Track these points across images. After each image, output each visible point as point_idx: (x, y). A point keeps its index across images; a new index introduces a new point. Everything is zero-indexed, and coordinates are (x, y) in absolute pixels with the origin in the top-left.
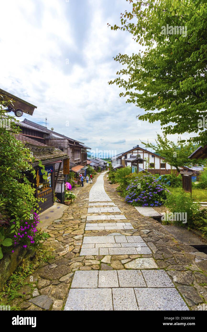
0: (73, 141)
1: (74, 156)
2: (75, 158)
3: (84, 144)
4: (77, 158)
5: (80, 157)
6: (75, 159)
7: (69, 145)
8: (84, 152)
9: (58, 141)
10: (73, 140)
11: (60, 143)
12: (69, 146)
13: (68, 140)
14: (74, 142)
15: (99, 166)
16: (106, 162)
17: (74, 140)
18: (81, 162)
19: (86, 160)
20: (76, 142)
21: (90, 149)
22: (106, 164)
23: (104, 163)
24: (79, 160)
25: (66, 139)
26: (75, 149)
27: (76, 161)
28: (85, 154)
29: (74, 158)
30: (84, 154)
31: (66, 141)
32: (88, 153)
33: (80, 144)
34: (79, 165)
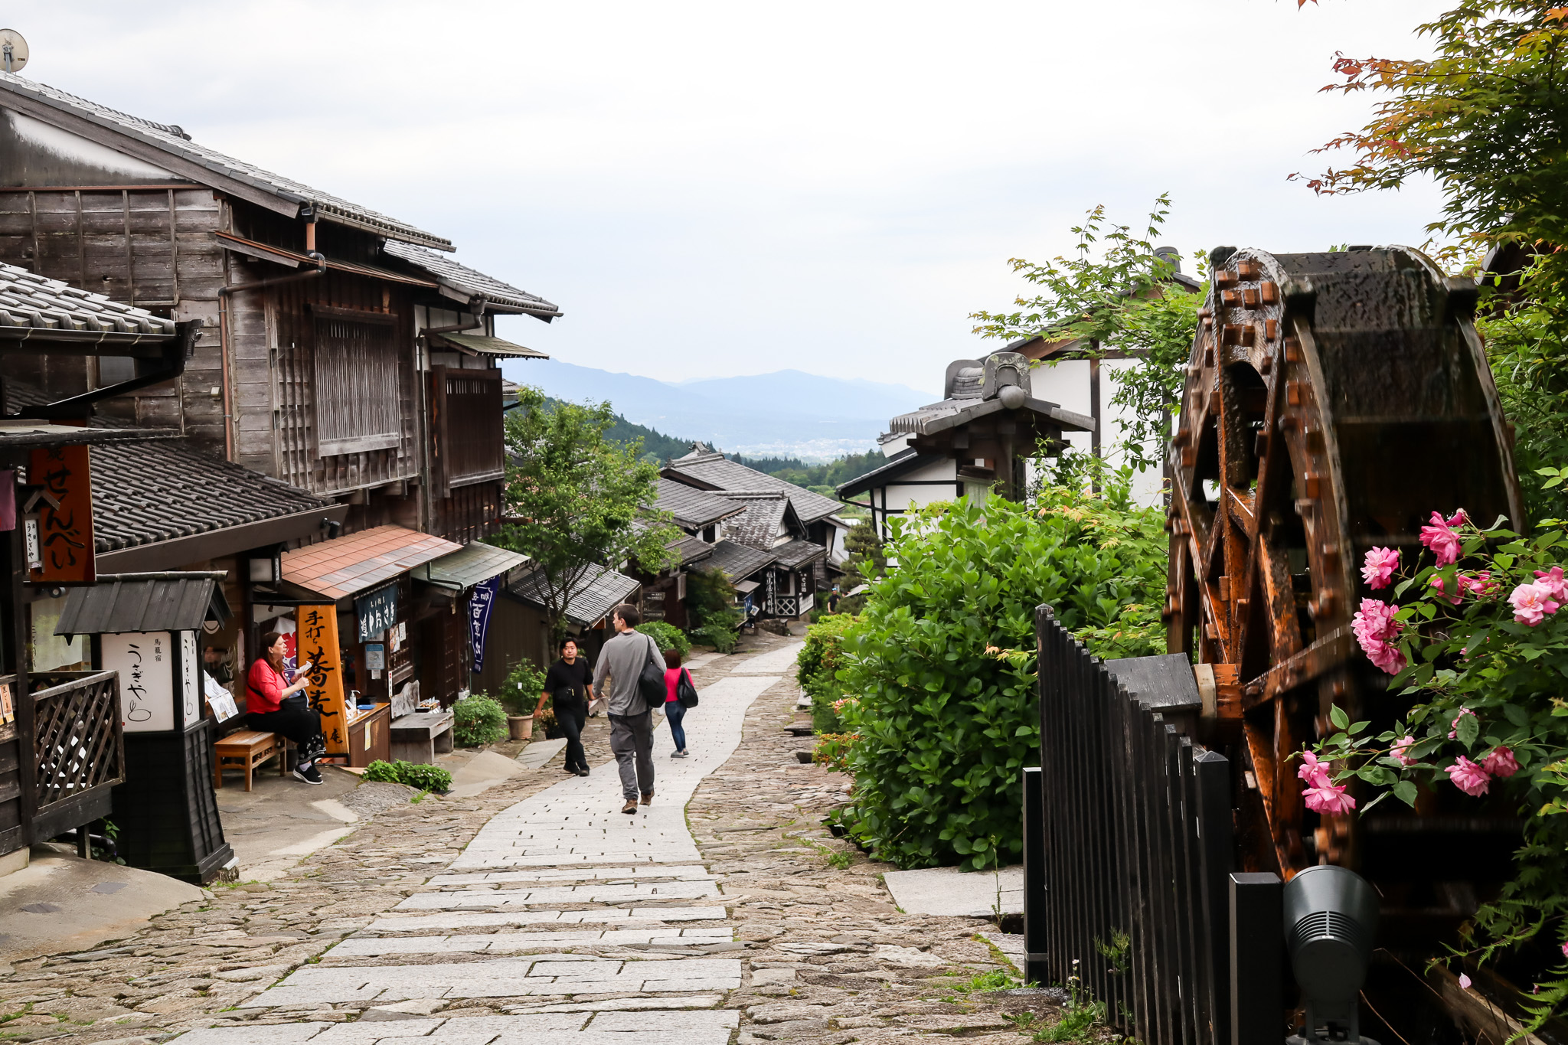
0: (292, 212)
1: (312, 409)
2: (333, 432)
3: (446, 246)
4: (352, 428)
5: (395, 415)
6: (330, 448)
7: (241, 258)
8: (462, 354)
9: (99, 210)
10: (281, 197)
11: (120, 242)
12: (236, 279)
13: (218, 194)
14: (301, 223)
15: (708, 557)
16: (811, 506)
17: (303, 205)
18: (411, 486)
19: (484, 464)
20: (324, 227)
21: (546, 315)
22: (821, 530)
23: (790, 519)
24: (381, 459)
25: (204, 187)
26: (322, 307)
27: (340, 463)
28: (470, 378)
29: (312, 430)
30: (453, 378)
31: (202, 210)
32: (514, 374)
33: (393, 248)
34: (396, 521)
